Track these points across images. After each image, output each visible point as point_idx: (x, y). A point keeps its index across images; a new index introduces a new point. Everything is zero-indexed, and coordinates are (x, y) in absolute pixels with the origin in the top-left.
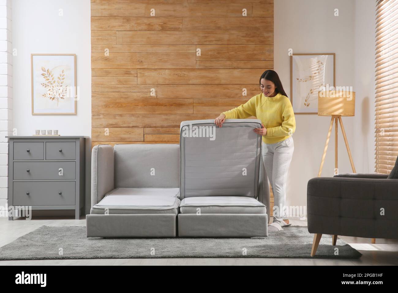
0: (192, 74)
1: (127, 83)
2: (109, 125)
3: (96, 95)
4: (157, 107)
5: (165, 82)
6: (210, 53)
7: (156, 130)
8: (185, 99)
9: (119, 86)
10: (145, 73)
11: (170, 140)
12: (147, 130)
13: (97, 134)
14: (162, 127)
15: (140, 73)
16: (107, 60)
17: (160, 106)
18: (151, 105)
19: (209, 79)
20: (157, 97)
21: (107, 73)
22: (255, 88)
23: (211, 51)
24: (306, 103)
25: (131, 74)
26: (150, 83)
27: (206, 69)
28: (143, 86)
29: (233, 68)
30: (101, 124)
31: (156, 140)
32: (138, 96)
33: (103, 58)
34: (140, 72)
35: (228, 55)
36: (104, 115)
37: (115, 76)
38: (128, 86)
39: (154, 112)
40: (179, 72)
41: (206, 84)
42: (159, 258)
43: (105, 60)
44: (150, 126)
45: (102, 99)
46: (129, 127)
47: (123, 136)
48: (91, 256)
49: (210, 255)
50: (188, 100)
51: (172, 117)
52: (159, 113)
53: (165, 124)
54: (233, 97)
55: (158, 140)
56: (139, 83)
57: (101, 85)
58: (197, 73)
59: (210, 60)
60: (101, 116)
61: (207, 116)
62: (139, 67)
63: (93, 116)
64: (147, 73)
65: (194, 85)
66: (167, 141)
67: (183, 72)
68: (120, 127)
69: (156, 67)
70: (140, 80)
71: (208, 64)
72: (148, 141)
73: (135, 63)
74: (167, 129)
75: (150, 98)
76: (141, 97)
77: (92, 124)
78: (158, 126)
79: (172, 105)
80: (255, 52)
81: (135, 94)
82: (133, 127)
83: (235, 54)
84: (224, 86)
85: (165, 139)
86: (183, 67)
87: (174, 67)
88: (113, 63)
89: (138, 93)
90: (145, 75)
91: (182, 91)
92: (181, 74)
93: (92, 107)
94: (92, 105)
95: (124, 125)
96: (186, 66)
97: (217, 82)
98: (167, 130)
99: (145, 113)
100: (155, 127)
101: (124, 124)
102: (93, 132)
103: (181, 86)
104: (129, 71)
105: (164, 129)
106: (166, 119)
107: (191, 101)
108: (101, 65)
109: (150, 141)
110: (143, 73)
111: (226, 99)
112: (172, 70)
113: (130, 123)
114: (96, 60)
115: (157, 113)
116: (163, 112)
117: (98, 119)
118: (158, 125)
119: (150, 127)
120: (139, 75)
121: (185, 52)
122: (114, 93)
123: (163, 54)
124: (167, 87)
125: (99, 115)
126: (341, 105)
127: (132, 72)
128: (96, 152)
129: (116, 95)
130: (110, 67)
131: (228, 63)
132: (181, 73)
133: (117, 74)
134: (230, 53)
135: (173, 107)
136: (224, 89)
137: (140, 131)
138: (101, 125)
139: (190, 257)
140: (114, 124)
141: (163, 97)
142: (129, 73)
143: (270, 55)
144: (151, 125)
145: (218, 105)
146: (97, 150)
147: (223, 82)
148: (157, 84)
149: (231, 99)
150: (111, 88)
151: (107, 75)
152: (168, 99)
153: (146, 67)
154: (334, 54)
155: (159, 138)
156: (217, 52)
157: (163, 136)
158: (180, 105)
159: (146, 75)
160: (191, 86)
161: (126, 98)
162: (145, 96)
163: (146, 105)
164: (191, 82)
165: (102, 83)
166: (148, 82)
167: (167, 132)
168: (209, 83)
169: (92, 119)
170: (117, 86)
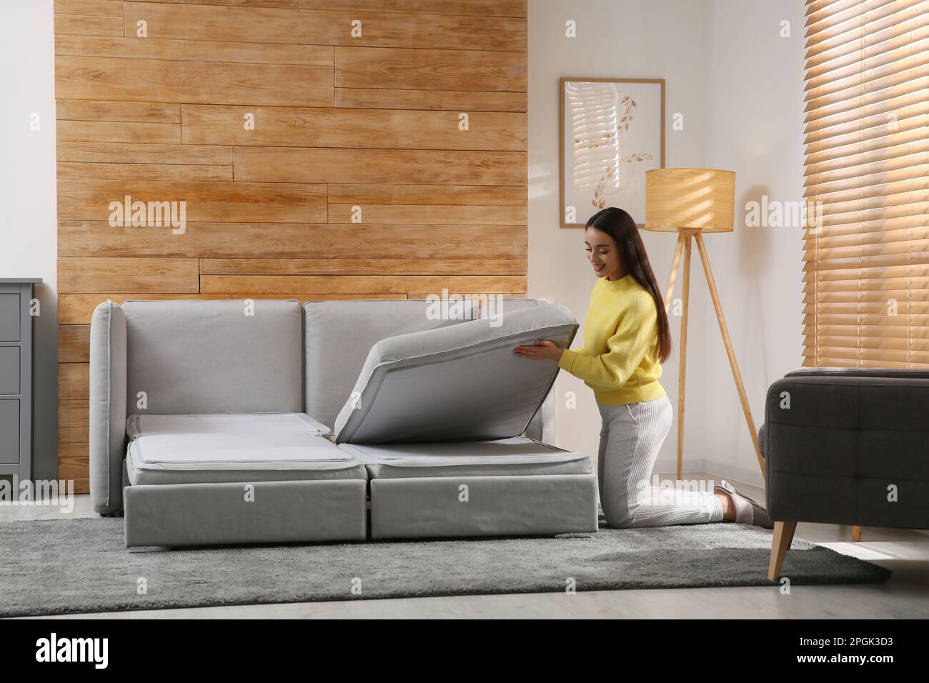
0: (325, 121)
1: (153, 141)
2: (107, 250)
3: (69, 169)
4: (232, 203)
5: (256, 141)
6: (369, 68)
7: (232, 265)
8: (308, 185)
9: (133, 147)
10: (202, 115)
11: (268, 291)
12: (209, 264)
13: (71, 274)
14: (248, 256)
15: (189, 115)
16: (98, 76)
17: (241, 201)
18: (220, 200)
19: (367, 134)
20: (235, 180)
21: (100, 112)
22: (480, 161)
23: (373, 62)
24: (596, 200)
25: (165, 117)
26: (216, 142)
27: (360, 108)
28: (196, 148)
29: (429, 108)
30: (84, 246)
31: (232, 290)
32: (184, 174)
33: (88, 73)
34: (190, 111)
35: (416, 74)
36: (94, 225)
37: (122, 119)
38: (157, 147)
39: (225, 216)
40: (292, 116)
41: (360, 148)
42: (385, 597)
43: (94, 76)
44: (216, 254)
45: (87, 180)
46: (159, 256)
47: (144, 279)
48: (199, 600)
49: (516, 587)
50: (315, 187)
51: (274, 231)
52: (239, 218)
53: (256, 248)
54: (428, 183)
55: (237, 291)
56: (186, 139)
57: (83, 144)
58: (337, 119)
59: (369, 86)
60: (85, 227)
61: (363, 229)
62: (186, 98)
63: (61, 225)
64: (207, 116)
65: (329, 150)
66: (260, 292)
67: (302, 116)
68: (135, 256)
69: (231, 101)
70: (188, 133)
71: (365, 97)
72: (212, 291)
73: (175, 88)
74: (261, 263)
75: (216, 179)
76: (191, 176)
77: (58, 246)
78: (238, 255)
79: (272, 200)
80: (482, 70)
81: (175, 171)
82: (170, 255)
83: (432, 73)
84: (405, 153)
85: (256, 289)
86: (301, 103)
87: (277, 102)
88: (116, 86)
89: (183, 168)
90: (202, 119)
91: (298, 165)
92: (296, 121)
93: (60, 203)
94: (58, 196)
95: (144, 250)
96: (309, 100)
97: (387, 143)
98: (262, 265)
99: (204, 219)
100: (230, 256)
101: (147, 248)
102: (61, 268)
103: (296, 150)
104: (158, 108)
105: (250, 262)
106: (258, 237)
107: (322, 190)
108: (83, 90)
109: (216, 291)
110: (197, 114)
111: (411, 187)
112: (273, 108)
113: (162, 246)
114: (68, 78)
115: (233, 220)
116: (251, 217)
117: (74, 232)
118: (236, 251)
119: (217, 256)
120: (185, 119)
121: (308, 63)
122: (118, 167)
123: (249, 66)
124: (260, 153)
125: (77, 223)
126: (707, 204)
127: (168, 112)
128: (106, 319)
129: (125, 170)
130: (107, 97)
131: (416, 95)
132: (296, 119)
133: (127, 116)
134: (420, 70)
135: (275, 205)
136: (407, 162)
137: (190, 266)
138: (83, 249)
139: (465, 592)
140: (119, 247)
141: (249, 177)
142: (161, 115)
143: (517, 78)
144: (220, 252)
145: (391, 200)
146: (110, 315)
147: (403, 142)
148: (233, 144)
149: (423, 187)
150: (112, 152)
151: (99, 117)
152: (263, 185)
153: (204, 98)
154: (662, 82)
155: (241, 284)
156: (387, 66)
157: (249, 279)
158: (293, 200)
159: (205, 120)
160: (322, 151)
161: (150, 179)
162: (203, 174)
163: (205, 199)
164: (321, 142)
165: (85, 138)
166: (211, 138)
167: (261, 270)
168: (369, 146)
169: (58, 234)
170: (126, 147)
